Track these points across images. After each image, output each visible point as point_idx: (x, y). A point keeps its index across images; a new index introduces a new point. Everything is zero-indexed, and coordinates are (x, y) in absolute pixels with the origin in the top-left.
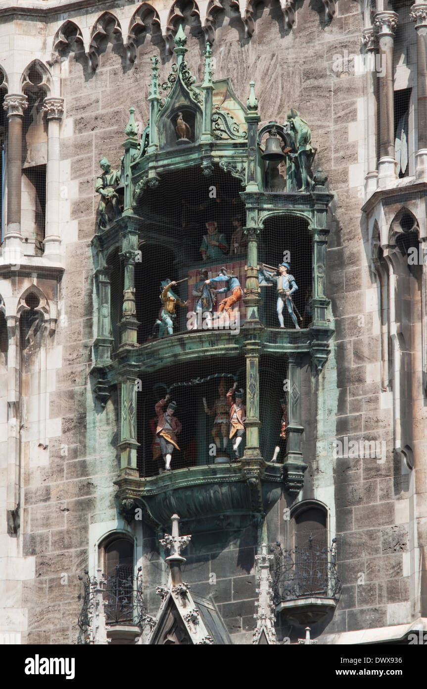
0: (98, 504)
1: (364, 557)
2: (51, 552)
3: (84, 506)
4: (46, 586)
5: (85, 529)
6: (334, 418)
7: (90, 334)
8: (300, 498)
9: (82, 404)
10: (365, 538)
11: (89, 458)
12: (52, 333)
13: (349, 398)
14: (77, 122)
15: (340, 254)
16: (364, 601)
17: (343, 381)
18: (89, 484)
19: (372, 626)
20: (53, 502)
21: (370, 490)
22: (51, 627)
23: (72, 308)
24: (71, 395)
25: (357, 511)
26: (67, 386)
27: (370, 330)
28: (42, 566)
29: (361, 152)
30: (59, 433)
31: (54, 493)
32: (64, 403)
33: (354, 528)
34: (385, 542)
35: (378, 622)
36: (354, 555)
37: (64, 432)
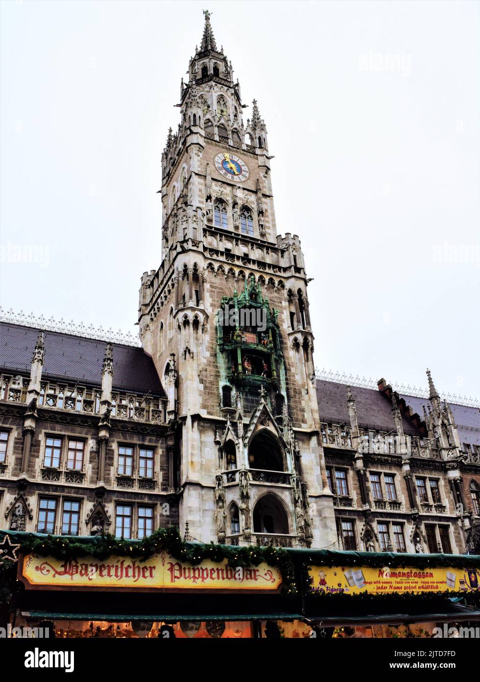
0: (221, 377)
1: (295, 411)
2: (208, 385)
3: (217, 376)
4: (207, 393)
5: (218, 382)
6: (284, 377)
7: (217, 335)
8: (277, 392)
9: (216, 351)
10: (295, 407)
11: (218, 365)
12: (206, 331)
13: (288, 374)
14: (211, 286)
15: (282, 341)
16: (296, 421)
17: (286, 369)
18: (218, 371)
19: (298, 427)
20: (208, 372)
21: (295, 396)
22: (208, 404)
23: (211, 328)
24: (212, 348)
25: (292, 400)
26: (211, 345)
27: (291, 360)
28: (205, 388)
29: (286, 321)
30: (209, 356)
31: (208, 370)
32: (210, 349)
33: (292, 403)
34: (300, 409)
35: (300, 427)
36: (292, 410)
37: (211, 356)
